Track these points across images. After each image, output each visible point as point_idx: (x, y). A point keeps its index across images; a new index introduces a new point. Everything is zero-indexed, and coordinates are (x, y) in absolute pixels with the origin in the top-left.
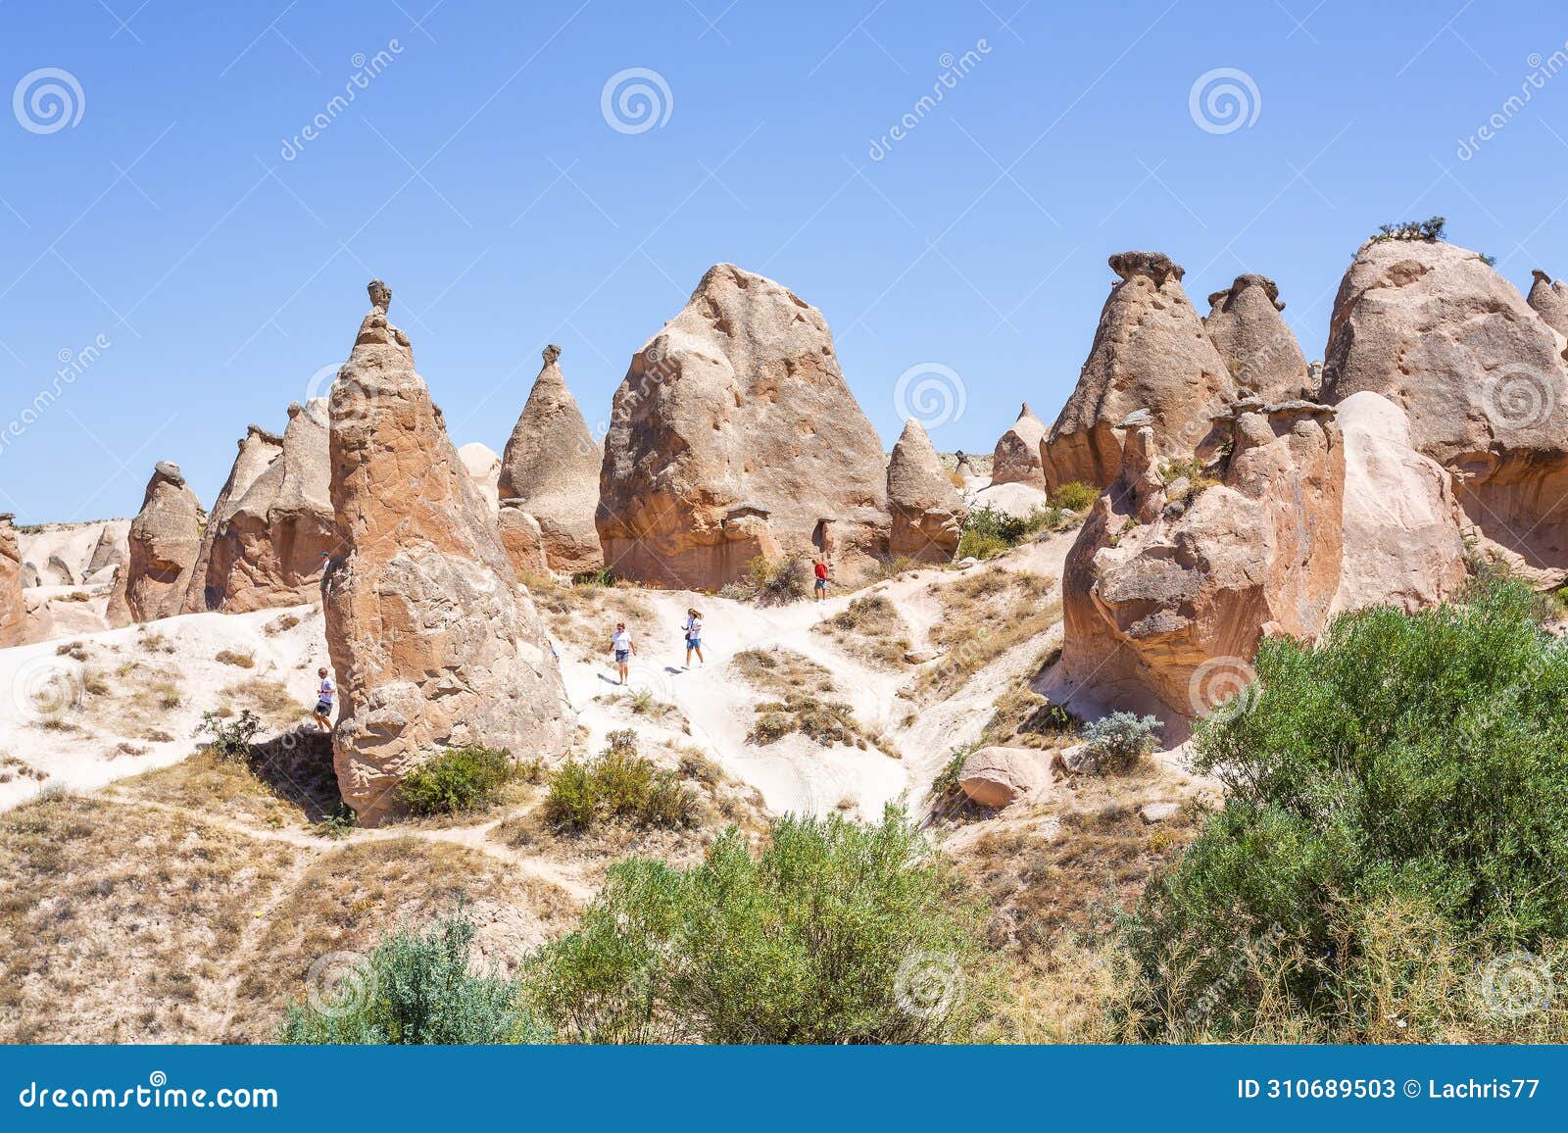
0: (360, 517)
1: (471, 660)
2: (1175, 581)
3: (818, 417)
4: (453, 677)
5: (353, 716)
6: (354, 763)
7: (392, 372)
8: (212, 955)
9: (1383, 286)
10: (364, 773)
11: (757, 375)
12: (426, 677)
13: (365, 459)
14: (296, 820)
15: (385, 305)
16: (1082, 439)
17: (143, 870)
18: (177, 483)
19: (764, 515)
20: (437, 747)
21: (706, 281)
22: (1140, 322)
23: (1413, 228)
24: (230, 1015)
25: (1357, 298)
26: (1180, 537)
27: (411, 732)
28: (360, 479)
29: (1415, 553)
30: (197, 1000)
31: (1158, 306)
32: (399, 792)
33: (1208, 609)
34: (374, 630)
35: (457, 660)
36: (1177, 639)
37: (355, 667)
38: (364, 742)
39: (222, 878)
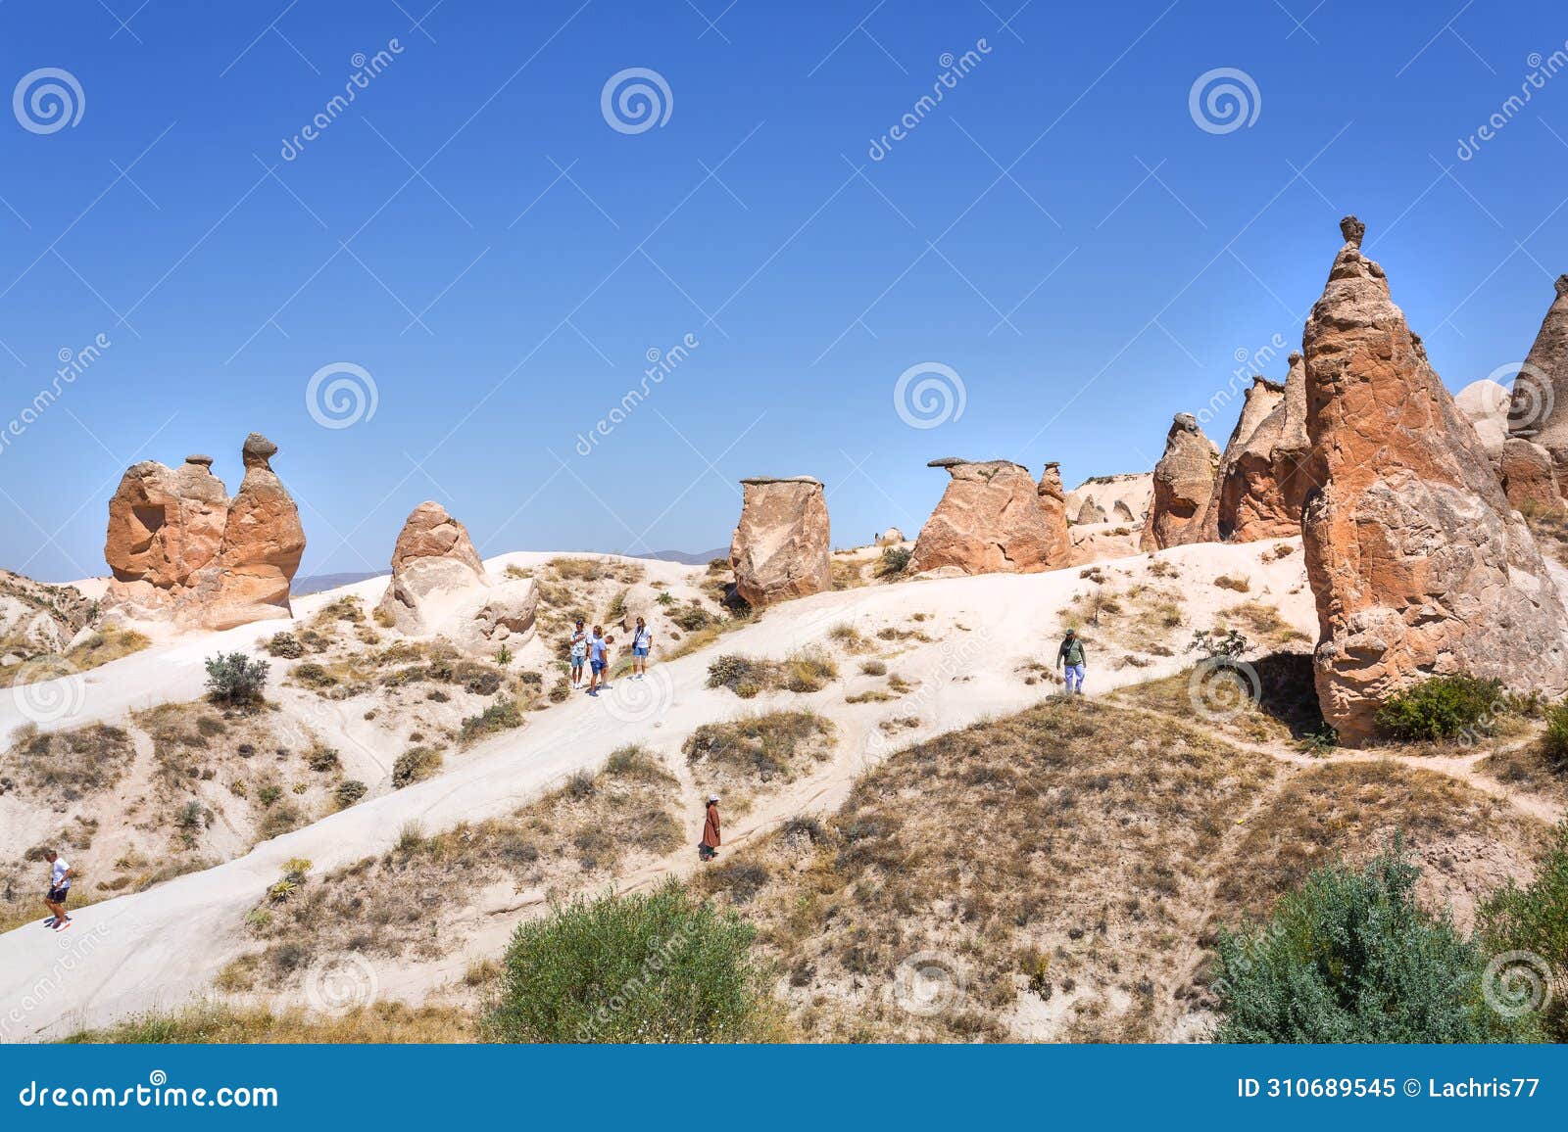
0: (1336, 448)
1: (1458, 587)
4: (1436, 604)
5: (1332, 639)
6: (1333, 685)
7: (1365, 304)
8: (1194, 854)
10: (1345, 696)
12: (1407, 603)
13: (1339, 391)
14: (1280, 735)
15: (1358, 240)
17: (1136, 770)
18: (1193, 430)
20: (1421, 674)
24: (1208, 913)
27: (1391, 657)
28: (1334, 410)
30: (1178, 895)
32: (1381, 716)
34: (1352, 556)
35: (1440, 587)
37: (1333, 593)
38: (1343, 665)
39: (1207, 784)
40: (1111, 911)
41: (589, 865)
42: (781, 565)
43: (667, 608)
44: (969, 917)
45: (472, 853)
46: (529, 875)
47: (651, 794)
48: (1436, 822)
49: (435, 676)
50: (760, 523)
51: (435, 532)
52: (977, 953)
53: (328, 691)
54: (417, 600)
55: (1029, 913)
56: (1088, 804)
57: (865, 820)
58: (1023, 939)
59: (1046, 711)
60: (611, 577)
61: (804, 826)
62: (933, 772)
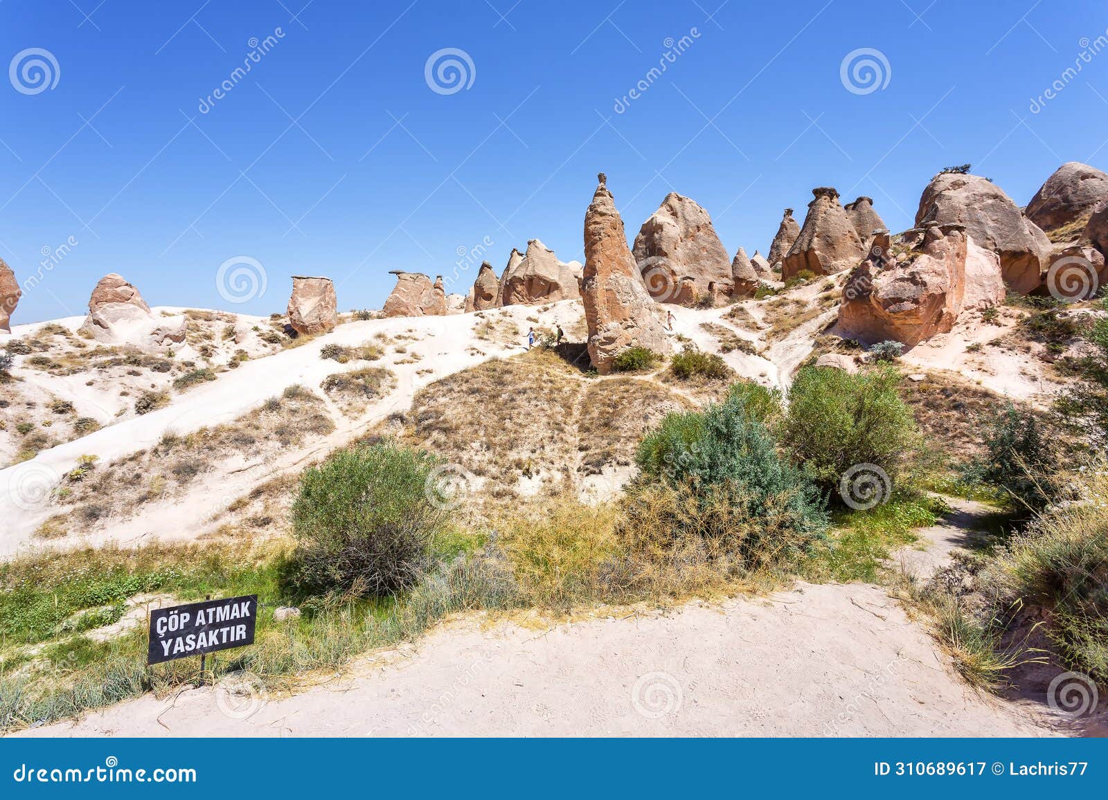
0: (599, 261)
1: (638, 316)
2: (910, 289)
3: (708, 246)
4: (632, 322)
5: (594, 336)
6: (599, 351)
7: (608, 207)
8: (565, 416)
9: (949, 189)
10: (602, 355)
11: (687, 231)
12: (623, 321)
13: (600, 239)
14: (576, 372)
15: (605, 182)
16: (802, 255)
17: (534, 386)
18: (490, 268)
19: (693, 279)
20: (627, 347)
21: (667, 199)
22: (825, 213)
23: (957, 169)
25: (938, 195)
26: (912, 274)
27: (618, 341)
28: (598, 247)
29: (989, 285)
30: (565, 432)
31: (831, 207)
32: (616, 363)
33: (925, 301)
34: (605, 303)
35: (633, 315)
36: (910, 313)
37: (598, 317)
38: (603, 344)
39: (559, 390)
40: (544, 440)
41: (285, 443)
42: (315, 315)
43: (258, 333)
44: (488, 448)
45: (212, 443)
46: (251, 451)
47: (312, 407)
48: (655, 397)
49: (130, 363)
50: (303, 296)
51: (119, 290)
52: (496, 463)
53: (56, 371)
54: (110, 324)
55: (512, 445)
56: (521, 400)
57: (425, 412)
58: (513, 455)
59: (487, 365)
60: (220, 320)
61: (397, 417)
62: (451, 390)
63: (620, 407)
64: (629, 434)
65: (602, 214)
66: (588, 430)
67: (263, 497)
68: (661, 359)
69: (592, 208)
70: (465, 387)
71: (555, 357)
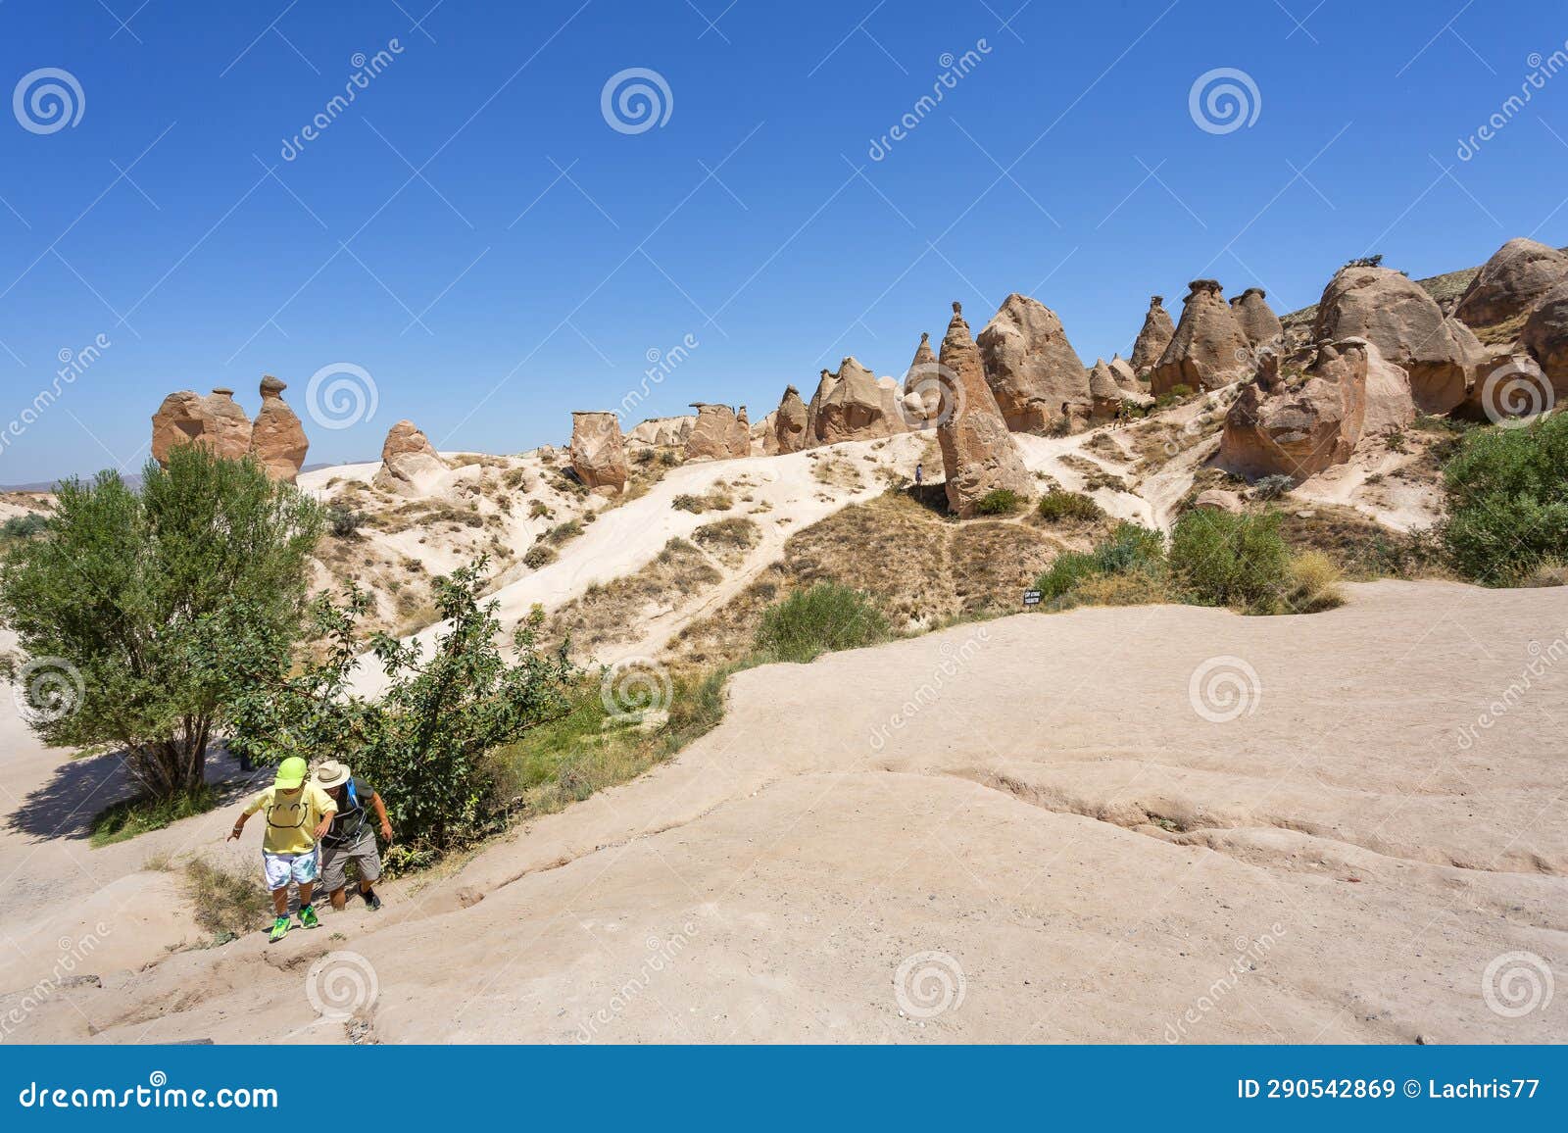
1: (999, 455)
2: (1300, 418)
3: (1060, 359)
4: (994, 461)
5: (953, 477)
6: (960, 494)
9: (1354, 288)
10: (964, 498)
11: (1034, 341)
12: (984, 461)
14: (936, 517)
15: (960, 311)
16: (1176, 366)
17: (900, 533)
19: (1043, 401)
20: (990, 489)
21: (1008, 301)
22: (1205, 312)
23: (1365, 261)
25: (1340, 295)
26: (1302, 400)
27: (980, 483)
29: (1395, 407)
30: (941, 578)
31: (1212, 304)
32: (979, 506)
33: (1316, 430)
35: (995, 455)
36: (1301, 444)
37: (957, 458)
38: (964, 486)
39: (924, 536)
40: (922, 586)
41: (686, 592)
42: (603, 457)
43: (544, 481)
46: (661, 599)
47: (695, 558)
48: (1029, 541)
49: (448, 518)
50: (586, 435)
51: (413, 437)
53: (385, 529)
54: (410, 477)
55: (894, 590)
56: (890, 546)
57: (800, 562)
58: (896, 600)
59: (845, 512)
60: (492, 465)
61: (776, 566)
62: (821, 539)
63: (993, 552)
64: (1007, 578)
65: (959, 348)
66: (963, 575)
67: (689, 638)
68: (1026, 500)
69: (947, 341)
70: (832, 535)
71: (909, 501)
